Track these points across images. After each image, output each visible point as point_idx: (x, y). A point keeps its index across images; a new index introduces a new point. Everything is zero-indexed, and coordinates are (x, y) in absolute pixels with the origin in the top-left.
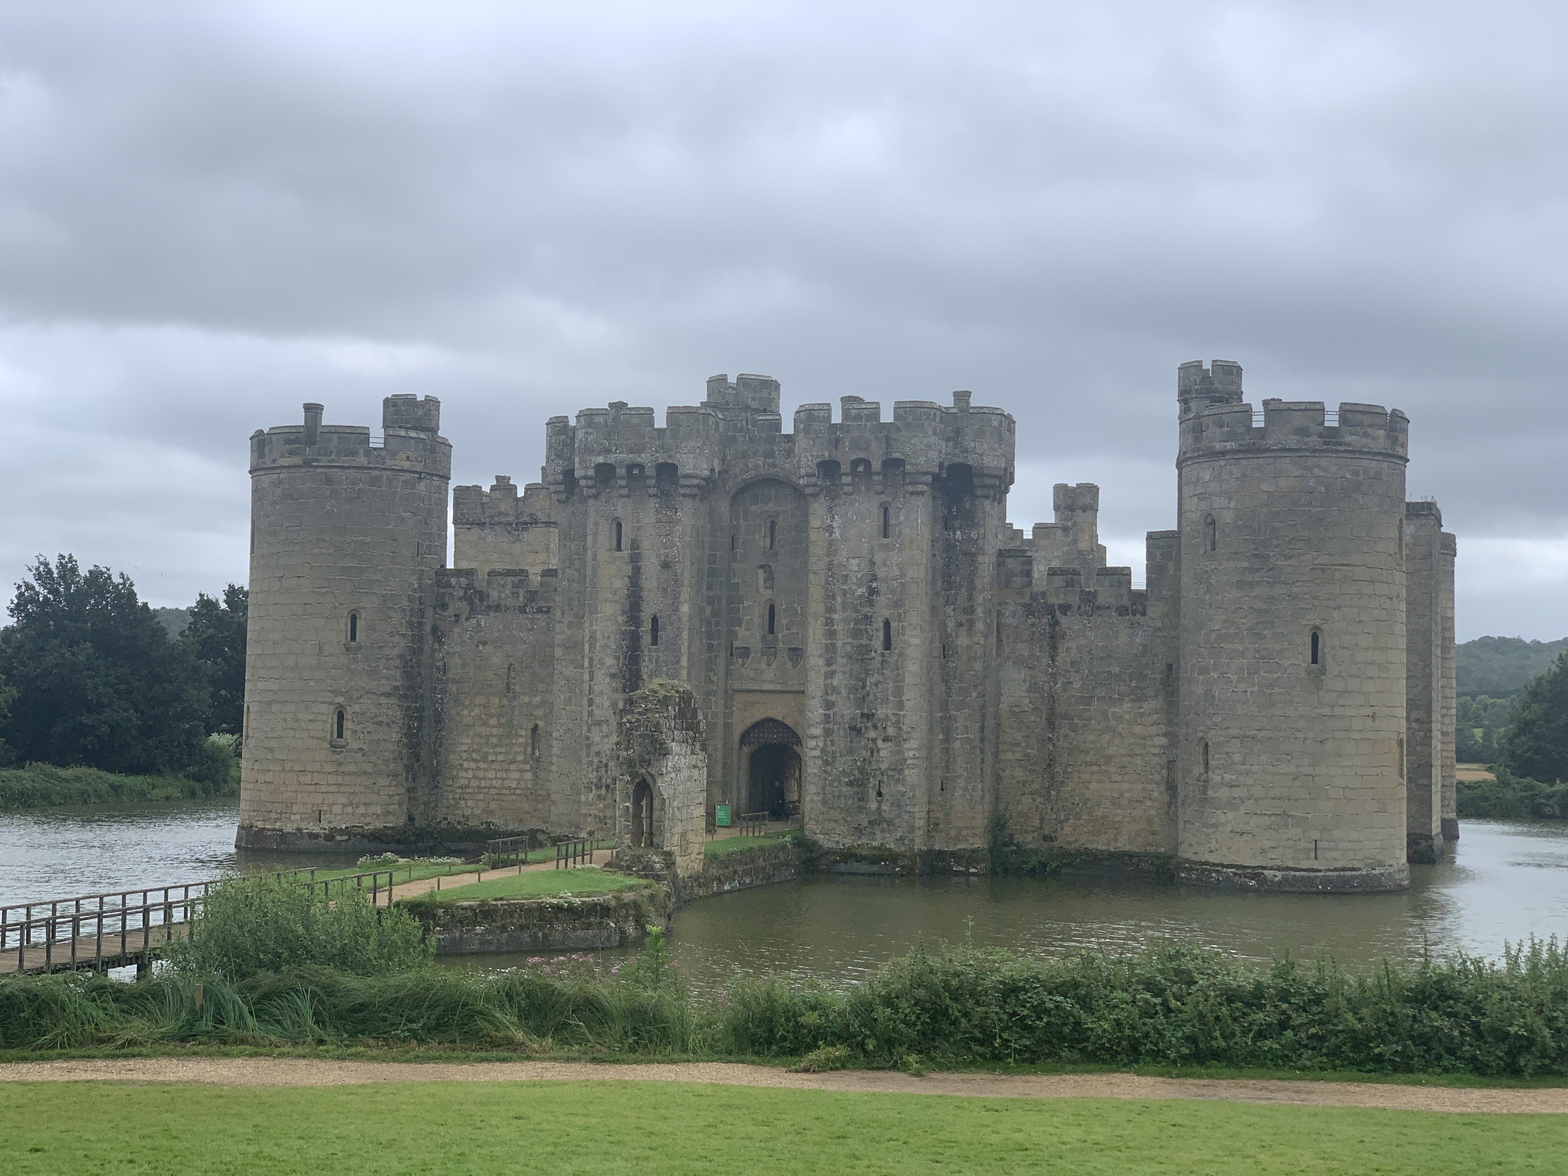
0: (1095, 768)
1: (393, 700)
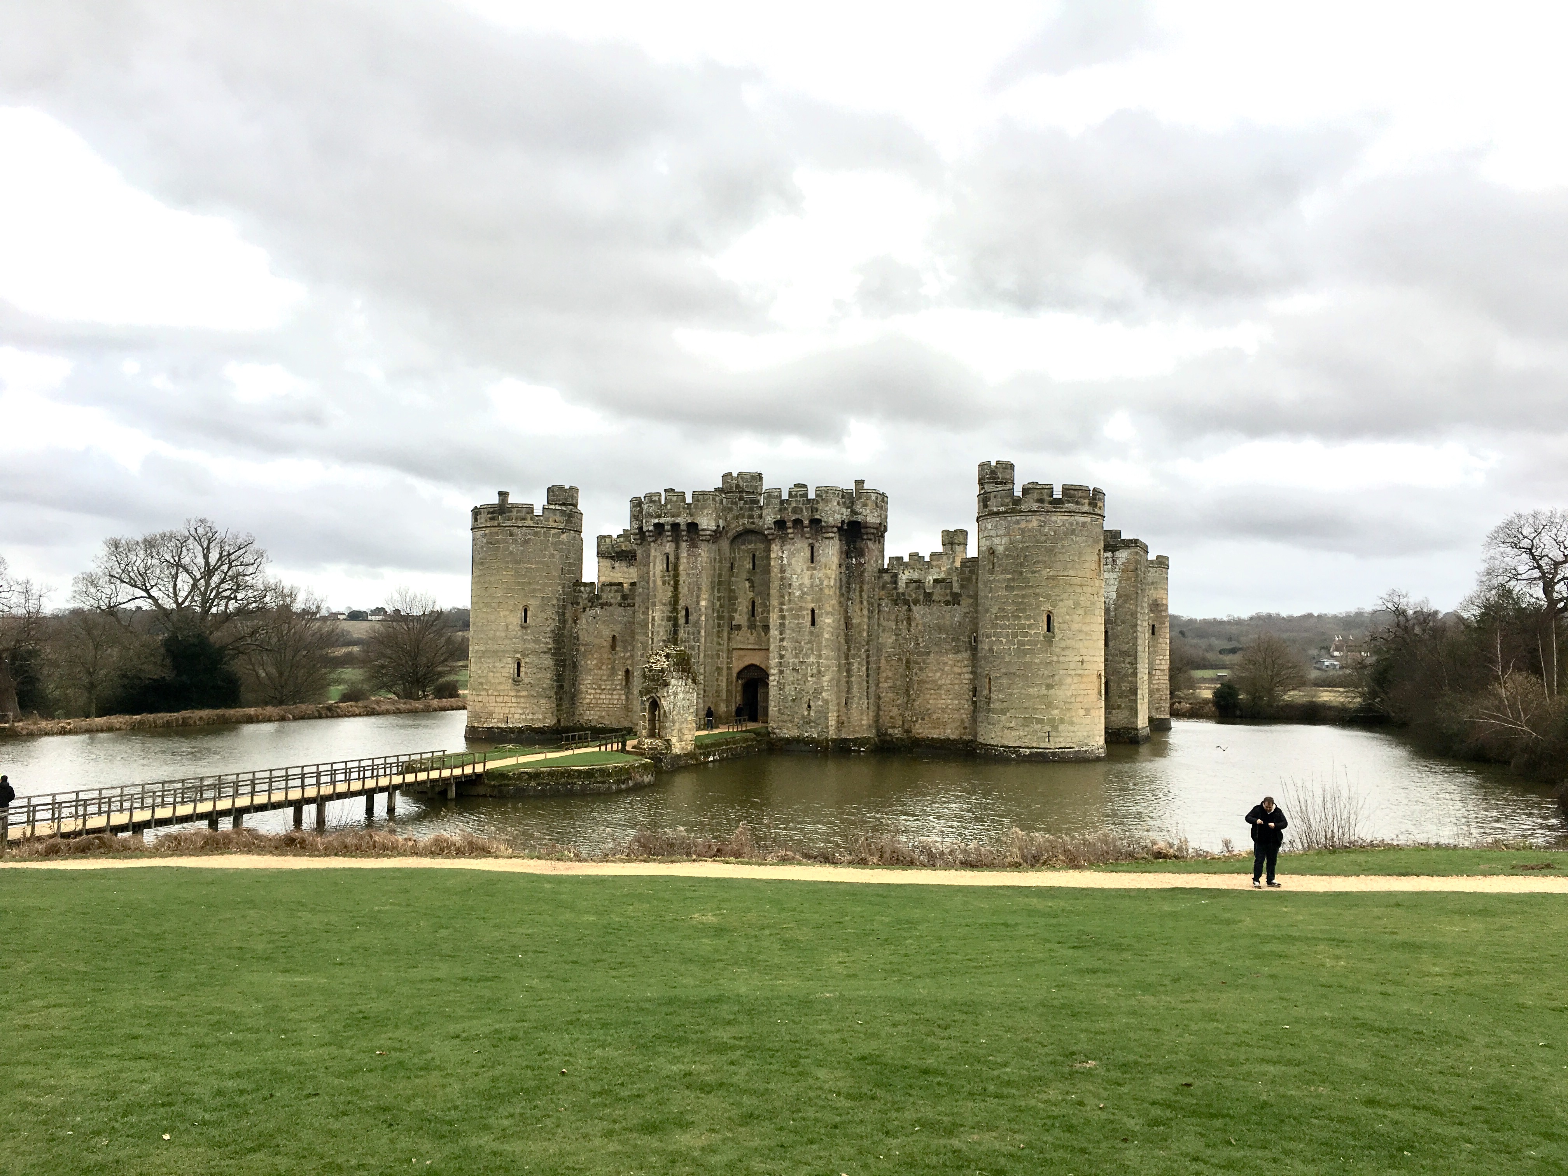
0: (932, 692)
1: (548, 656)
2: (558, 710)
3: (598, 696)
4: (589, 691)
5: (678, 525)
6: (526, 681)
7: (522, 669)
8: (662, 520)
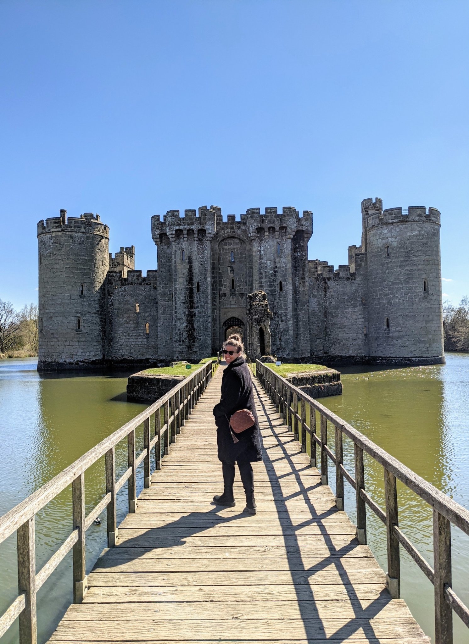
0: (340, 330)
1: (97, 315)
2: (103, 349)
3: (128, 340)
4: (122, 337)
5: (193, 230)
6: (85, 331)
7: (81, 324)
8: (182, 227)
